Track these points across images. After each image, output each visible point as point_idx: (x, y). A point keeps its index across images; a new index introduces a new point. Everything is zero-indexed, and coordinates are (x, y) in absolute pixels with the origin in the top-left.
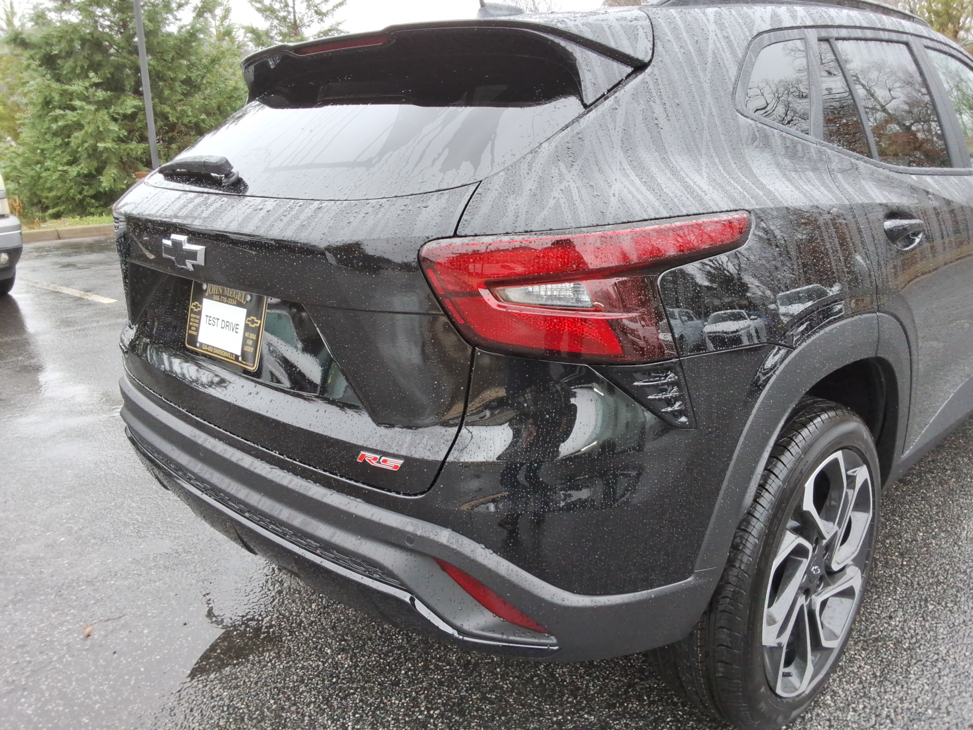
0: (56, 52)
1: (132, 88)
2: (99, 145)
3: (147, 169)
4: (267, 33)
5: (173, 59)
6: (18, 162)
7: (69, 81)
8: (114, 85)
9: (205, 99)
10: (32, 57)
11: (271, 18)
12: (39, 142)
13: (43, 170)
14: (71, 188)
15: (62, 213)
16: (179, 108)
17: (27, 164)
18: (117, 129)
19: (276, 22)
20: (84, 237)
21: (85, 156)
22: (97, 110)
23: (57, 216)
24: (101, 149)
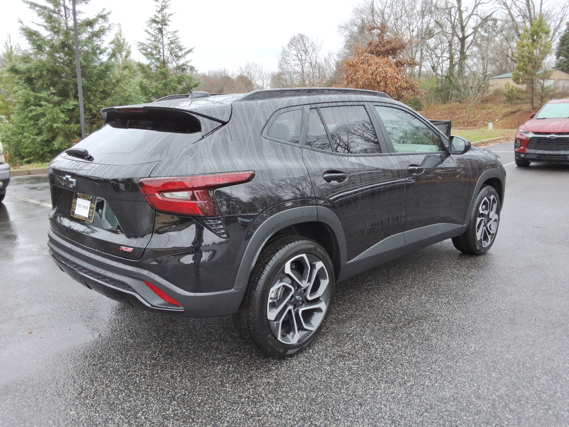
0: (34, 76)
1: (73, 96)
2: (54, 125)
3: (79, 138)
4: (148, 66)
5: (96, 80)
6: (9, 133)
7: (39, 91)
8: (64, 94)
9: (113, 101)
10: (20, 78)
11: (151, 58)
12: (21, 123)
13: (23, 137)
14: (37, 148)
15: (32, 161)
16: (98, 106)
17: (13, 134)
18: (64, 117)
19: (153, 61)
20: (43, 173)
21: (46, 131)
22: (54, 107)
23: (29, 162)
24: (55, 127)
